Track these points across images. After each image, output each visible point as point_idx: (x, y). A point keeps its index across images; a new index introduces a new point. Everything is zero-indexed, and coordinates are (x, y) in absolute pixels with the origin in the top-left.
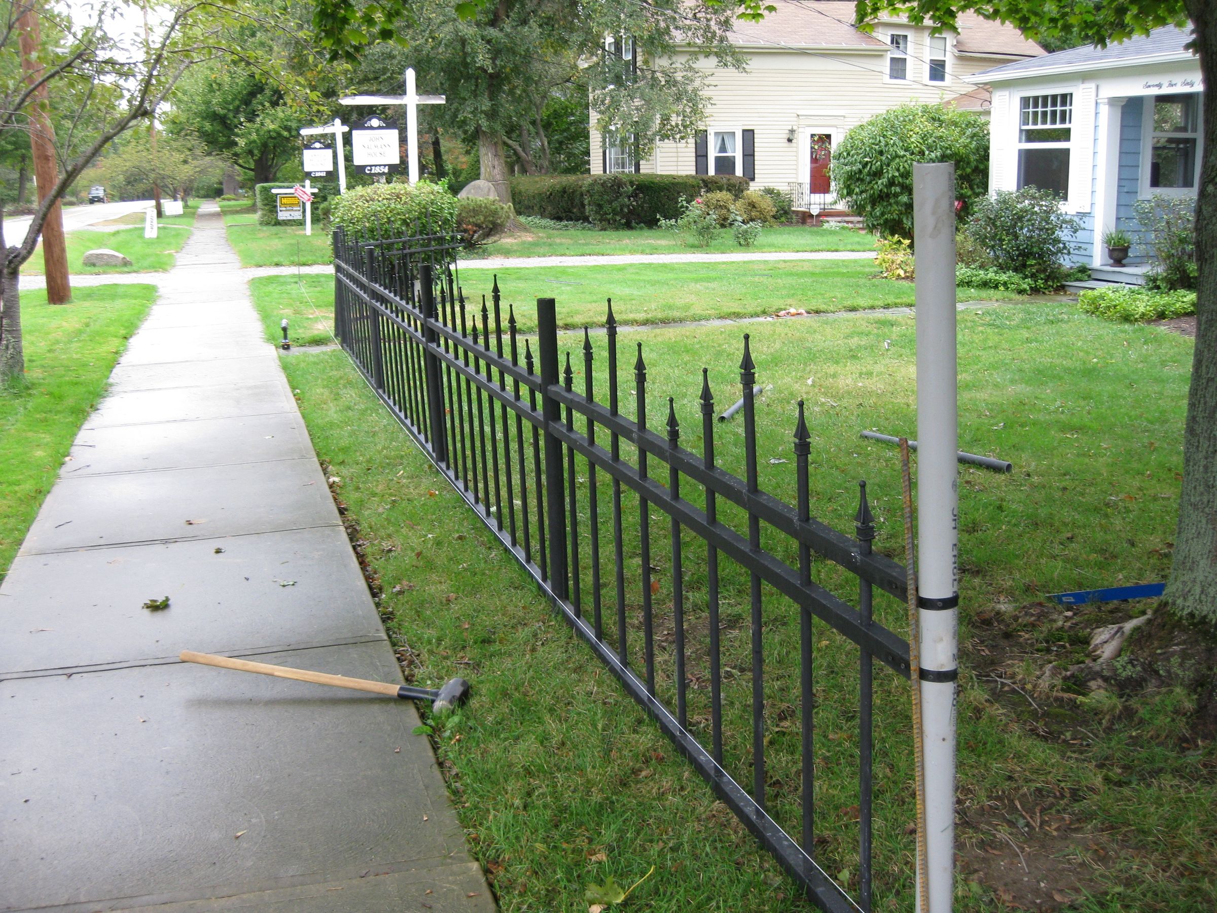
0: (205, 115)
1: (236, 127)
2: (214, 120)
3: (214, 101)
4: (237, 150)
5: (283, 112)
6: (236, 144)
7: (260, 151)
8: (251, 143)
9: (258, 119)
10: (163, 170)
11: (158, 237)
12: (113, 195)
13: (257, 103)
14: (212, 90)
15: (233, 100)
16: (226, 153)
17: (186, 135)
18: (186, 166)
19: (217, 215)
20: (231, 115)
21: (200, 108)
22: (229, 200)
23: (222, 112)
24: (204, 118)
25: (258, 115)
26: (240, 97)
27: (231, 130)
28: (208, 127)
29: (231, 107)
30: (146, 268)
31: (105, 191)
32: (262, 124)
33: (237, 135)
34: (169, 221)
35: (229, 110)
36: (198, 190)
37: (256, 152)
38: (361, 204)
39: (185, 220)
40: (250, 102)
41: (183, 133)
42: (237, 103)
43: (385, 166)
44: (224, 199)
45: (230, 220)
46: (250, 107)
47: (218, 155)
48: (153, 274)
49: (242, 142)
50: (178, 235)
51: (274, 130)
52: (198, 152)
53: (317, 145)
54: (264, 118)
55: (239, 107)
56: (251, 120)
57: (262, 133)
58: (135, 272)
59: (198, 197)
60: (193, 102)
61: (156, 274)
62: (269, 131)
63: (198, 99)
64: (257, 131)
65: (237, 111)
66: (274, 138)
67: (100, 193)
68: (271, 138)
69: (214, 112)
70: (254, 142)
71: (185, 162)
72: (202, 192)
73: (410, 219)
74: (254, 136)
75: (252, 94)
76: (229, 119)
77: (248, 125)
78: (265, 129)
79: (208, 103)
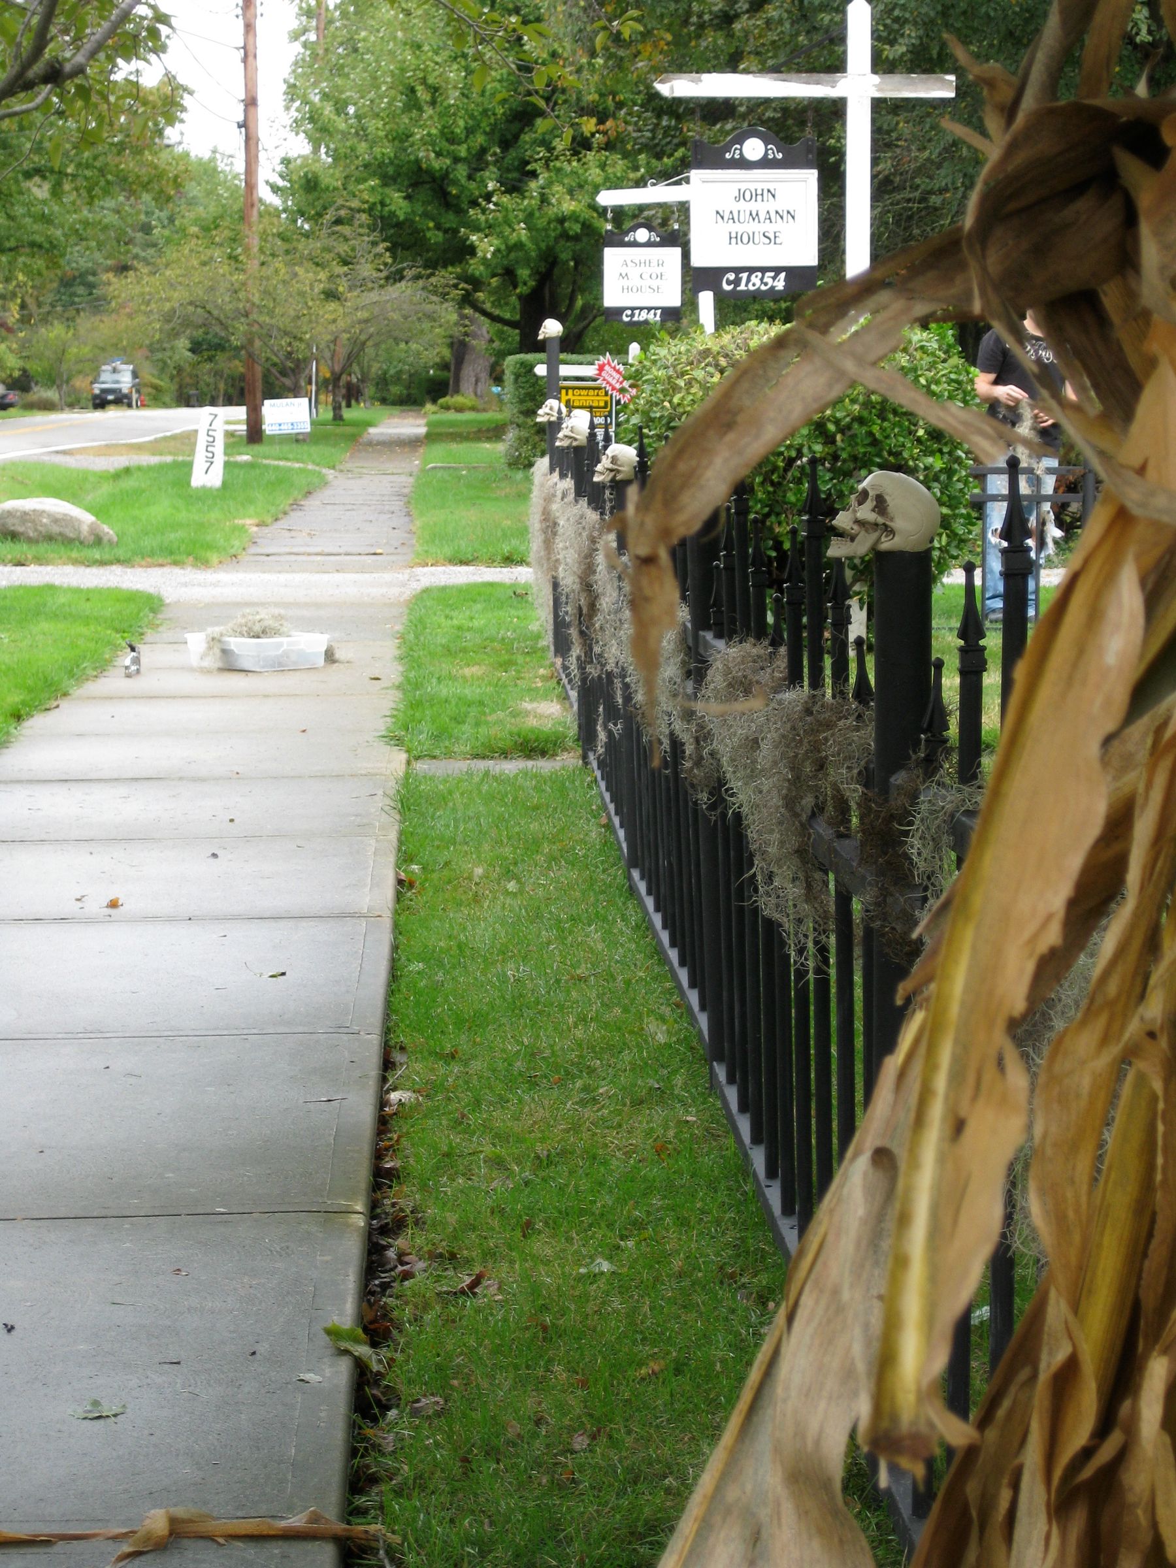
0: (391, 170)
1: (474, 203)
2: (415, 185)
3: (419, 133)
4: (475, 267)
5: (603, 166)
6: (472, 250)
7: (535, 272)
8: (511, 249)
9: (533, 185)
10: (271, 313)
11: (225, 485)
12: (157, 388)
13: (534, 142)
14: (412, 104)
15: (470, 131)
16: (445, 276)
17: (338, 221)
18: (332, 305)
19: (412, 444)
20: (461, 172)
21: (377, 150)
22: (460, 409)
23: (437, 164)
24: (388, 180)
25: (534, 174)
26: (485, 125)
27: (460, 211)
28: (398, 204)
29: (462, 151)
30: (152, 554)
31: (135, 375)
32: (544, 199)
33: (477, 229)
34: (276, 450)
35: (457, 160)
36: (383, 382)
37: (524, 273)
38: (699, 374)
39: (314, 450)
40: (516, 137)
41: (329, 217)
42: (480, 139)
43: (777, 270)
44: (447, 408)
45: (437, 455)
46: (512, 153)
47: (417, 277)
48: (166, 570)
49: (486, 247)
50: (282, 481)
51: (574, 217)
52: (366, 270)
53: (642, 235)
54: (550, 183)
55: (483, 151)
56: (514, 188)
57: (541, 223)
58: (118, 561)
59: (384, 401)
60: (362, 133)
61: (177, 571)
62: (561, 220)
63: (374, 126)
64: (529, 217)
65: (478, 161)
66: (576, 238)
67: (125, 381)
68: (565, 236)
69: (417, 161)
70: (519, 246)
71: (331, 295)
72: (396, 390)
73: (837, 422)
74: (521, 232)
75: (524, 116)
76: (455, 182)
77: (505, 199)
78: (552, 212)
79: (401, 138)
